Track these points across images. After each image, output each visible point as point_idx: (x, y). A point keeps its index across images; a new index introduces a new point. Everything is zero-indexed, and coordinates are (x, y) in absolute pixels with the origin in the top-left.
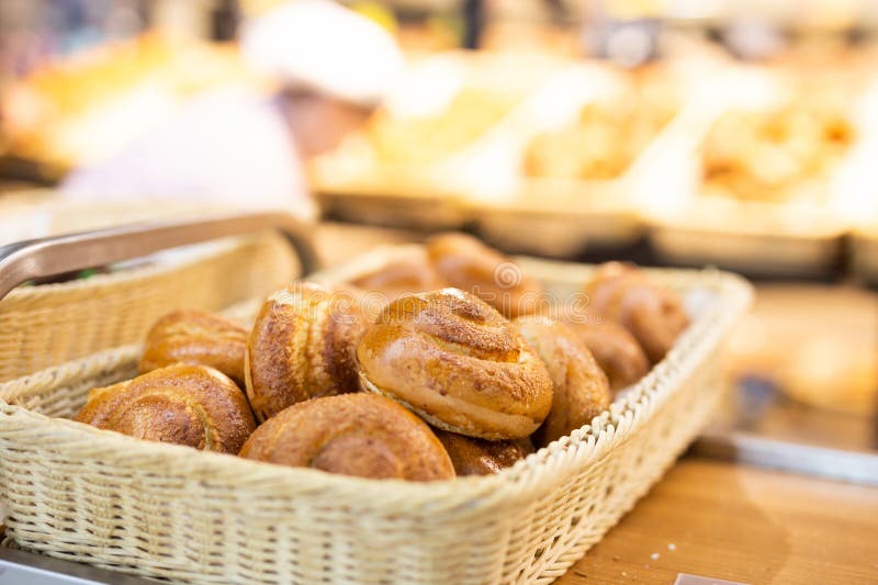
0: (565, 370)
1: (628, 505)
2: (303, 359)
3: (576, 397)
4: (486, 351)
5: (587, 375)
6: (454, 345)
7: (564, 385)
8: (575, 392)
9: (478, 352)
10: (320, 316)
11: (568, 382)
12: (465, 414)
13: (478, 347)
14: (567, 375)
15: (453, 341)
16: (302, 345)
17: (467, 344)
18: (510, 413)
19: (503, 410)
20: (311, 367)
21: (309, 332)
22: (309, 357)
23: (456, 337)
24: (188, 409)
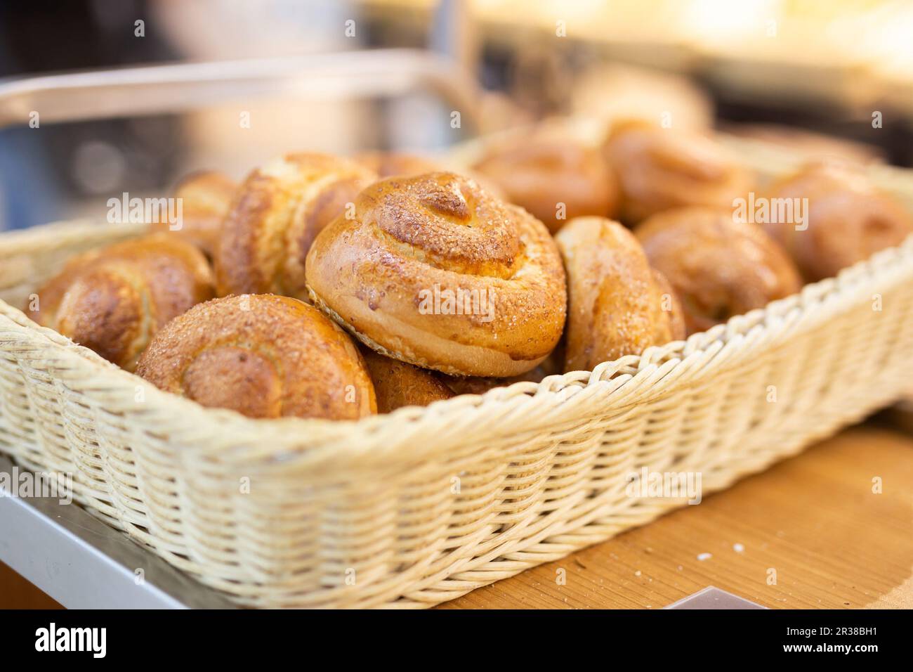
0: (595, 293)
1: (721, 481)
2: (277, 245)
3: (604, 332)
4: (445, 258)
5: (627, 304)
6: (406, 246)
7: (591, 315)
8: (604, 325)
9: (435, 257)
10: (312, 192)
11: (596, 310)
12: (400, 337)
13: (434, 252)
14: (597, 300)
15: (404, 241)
16: (279, 228)
17: (420, 245)
18: (466, 343)
19: (454, 338)
20: (286, 255)
21: (293, 211)
22: (285, 243)
23: (409, 236)
24: (124, 292)
